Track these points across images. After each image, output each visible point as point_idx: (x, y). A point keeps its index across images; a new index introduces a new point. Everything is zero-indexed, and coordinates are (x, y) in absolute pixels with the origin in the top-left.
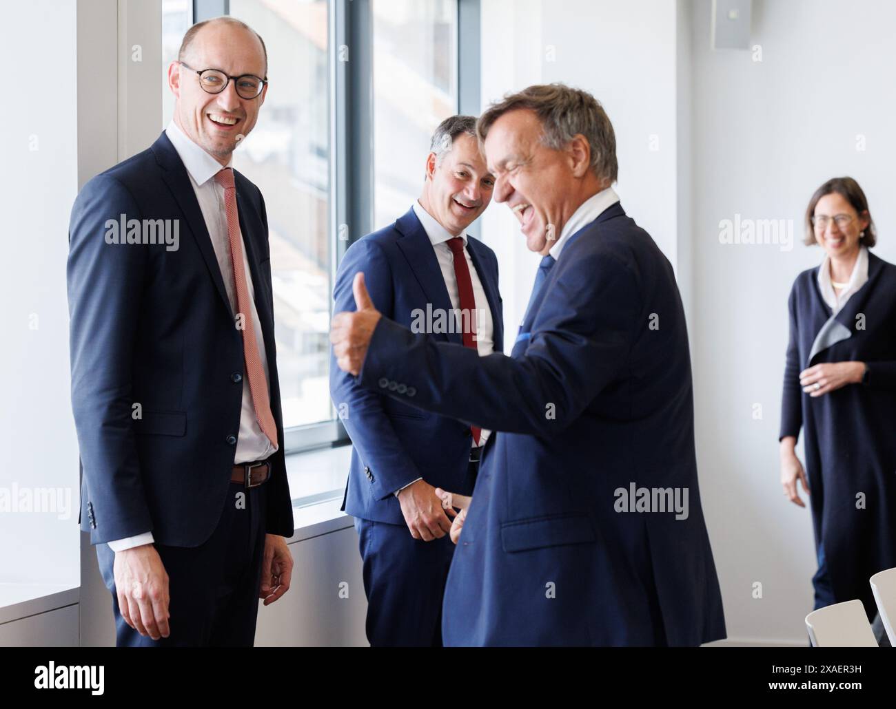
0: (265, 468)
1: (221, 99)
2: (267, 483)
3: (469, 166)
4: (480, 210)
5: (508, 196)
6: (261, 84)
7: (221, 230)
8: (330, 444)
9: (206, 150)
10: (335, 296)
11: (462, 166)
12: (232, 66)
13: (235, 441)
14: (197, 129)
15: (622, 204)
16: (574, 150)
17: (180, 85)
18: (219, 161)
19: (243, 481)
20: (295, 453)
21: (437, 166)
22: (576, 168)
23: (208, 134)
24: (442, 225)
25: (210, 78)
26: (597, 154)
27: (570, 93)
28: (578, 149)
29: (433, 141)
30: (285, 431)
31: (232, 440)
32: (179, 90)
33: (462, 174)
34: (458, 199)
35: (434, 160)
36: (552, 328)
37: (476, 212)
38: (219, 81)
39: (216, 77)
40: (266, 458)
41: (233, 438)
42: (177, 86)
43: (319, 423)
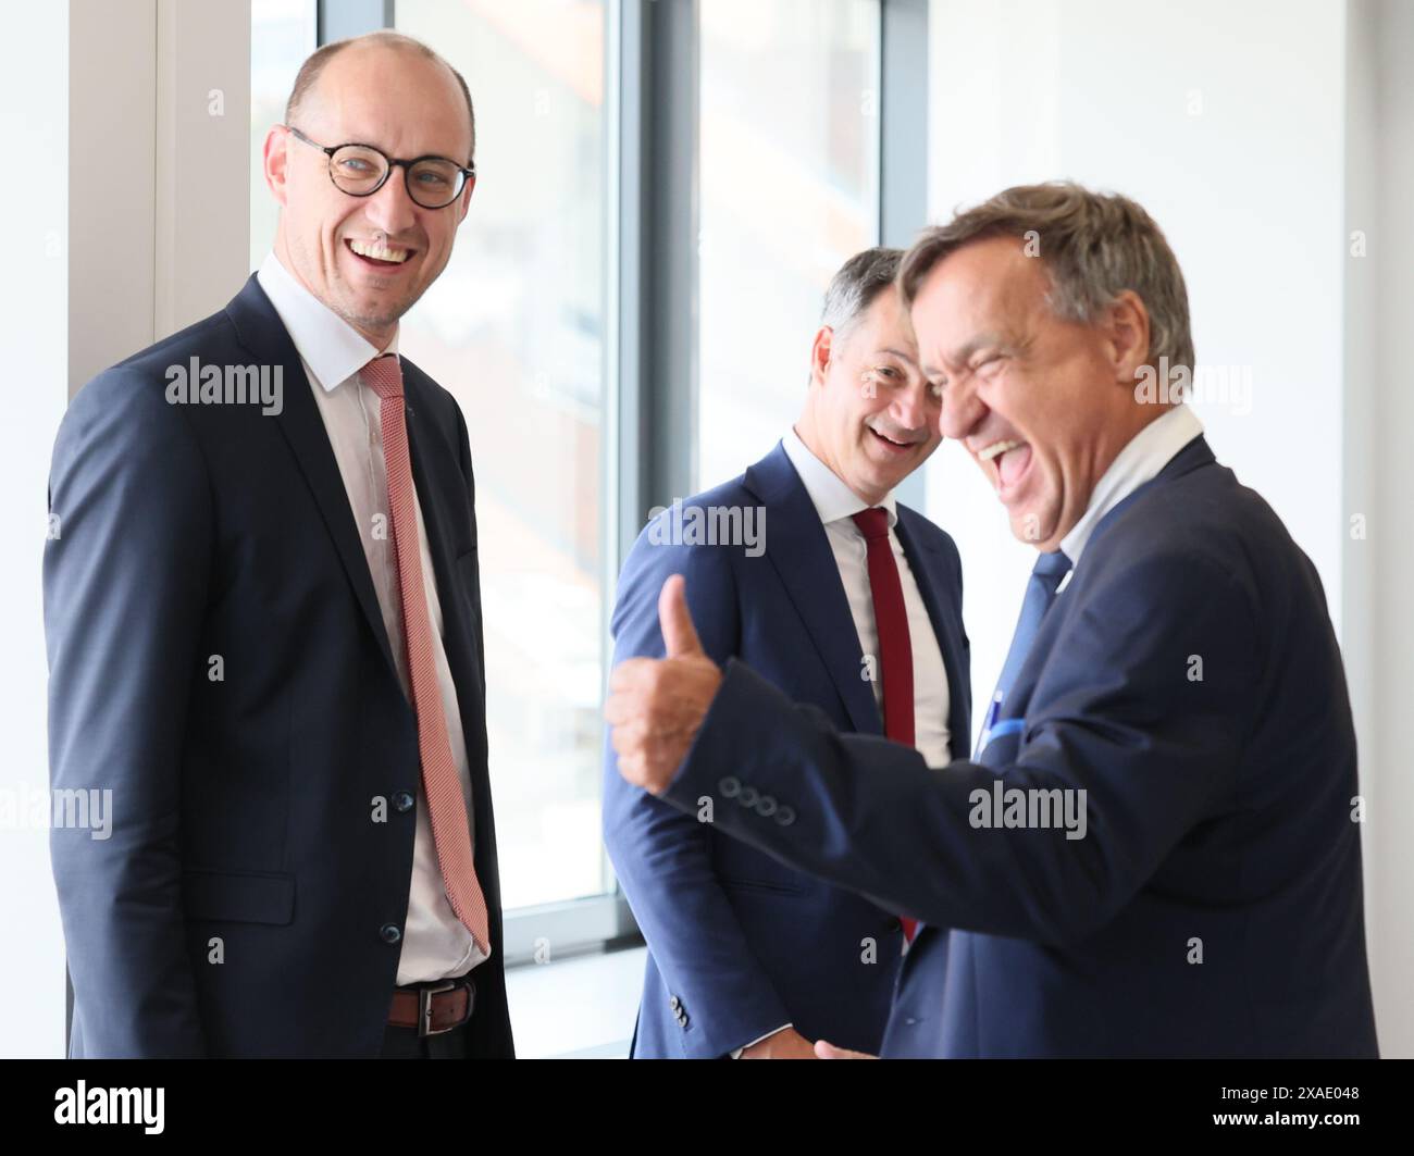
0: (461, 995)
1: (375, 208)
2: (468, 1029)
3: (902, 355)
4: (922, 452)
5: (977, 423)
6: (461, 176)
7: (373, 487)
8: (601, 945)
9: (342, 316)
10: (615, 631)
11: (888, 354)
12: (399, 137)
13: (398, 938)
14: (324, 272)
15: (1208, 439)
16: (1117, 325)
17: (288, 176)
18: (368, 339)
19: (414, 1020)
20: (528, 963)
21: (833, 356)
22: (1121, 364)
23: (347, 283)
24: (843, 480)
25: (352, 163)
26: (1161, 331)
27: (1101, 202)
28: (1125, 322)
29: (828, 303)
30: (505, 916)
31: (392, 934)
32: (286, 187)
33: (887, 372)
34: (879, 427)
35: (828, 342)
36: (1074, 712)
37: (917, 453)
38: (370, 169)
39: (365, 161)
40: (463, 973)
41: (394, 929)
42: (282, 180)
43: (579, 899)
